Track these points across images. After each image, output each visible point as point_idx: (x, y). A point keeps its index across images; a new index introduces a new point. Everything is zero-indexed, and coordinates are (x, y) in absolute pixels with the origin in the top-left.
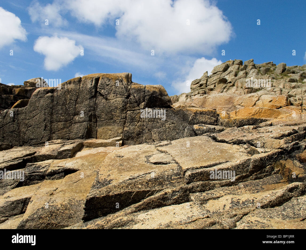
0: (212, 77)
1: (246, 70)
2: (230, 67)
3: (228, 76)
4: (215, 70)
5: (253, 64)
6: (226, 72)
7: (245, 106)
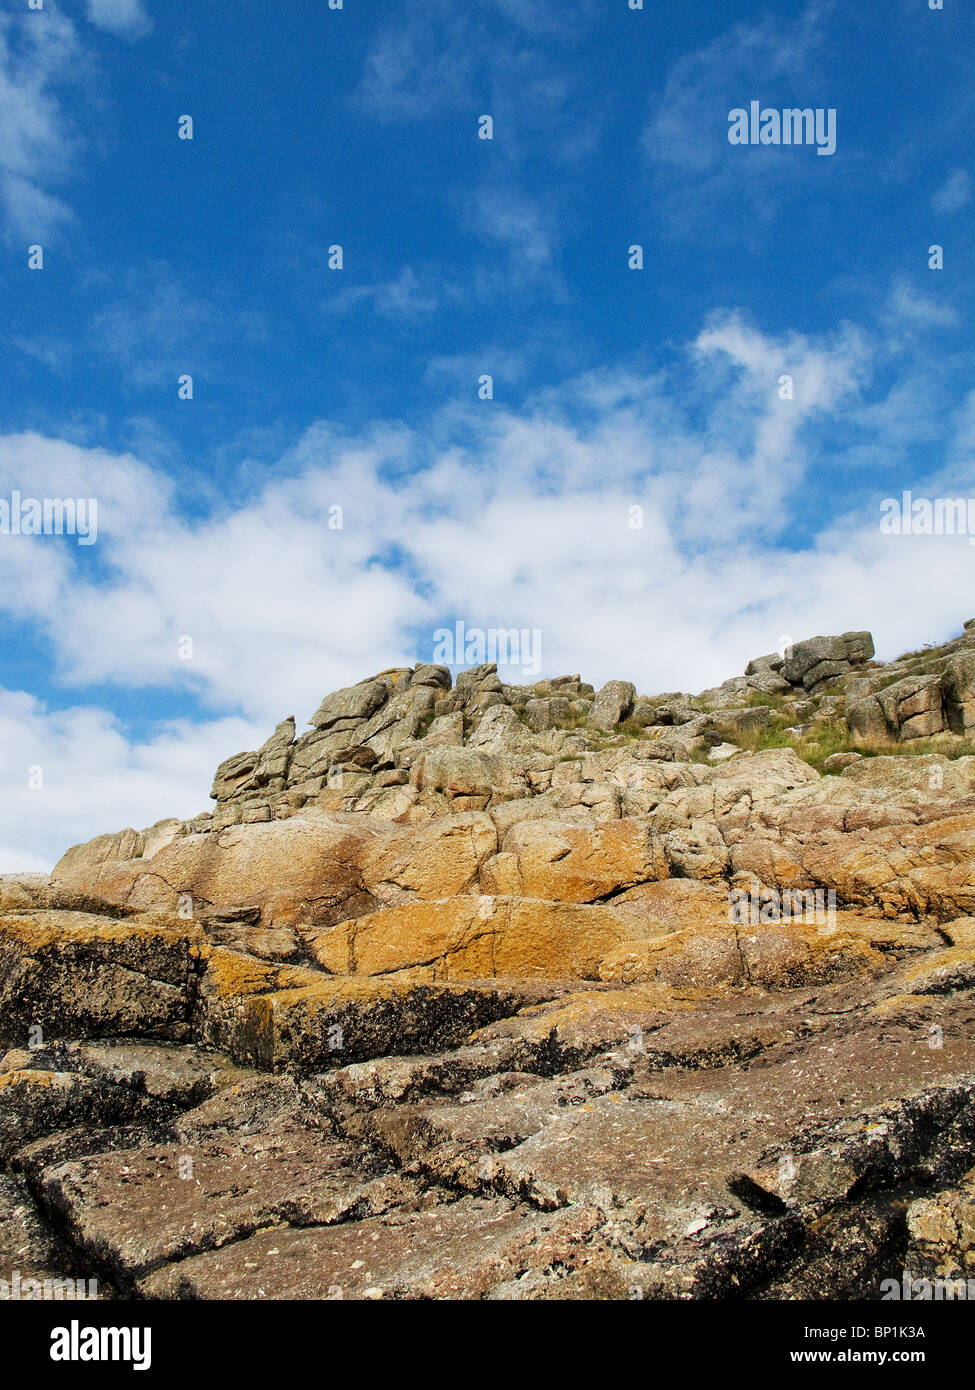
0: (312, 743)
1: (466, 710)
2: (396, 699)
3: (383, 738)
4: (325, 710)
5: (496, 683)
6: (373, 720)
7: (422, 889)
